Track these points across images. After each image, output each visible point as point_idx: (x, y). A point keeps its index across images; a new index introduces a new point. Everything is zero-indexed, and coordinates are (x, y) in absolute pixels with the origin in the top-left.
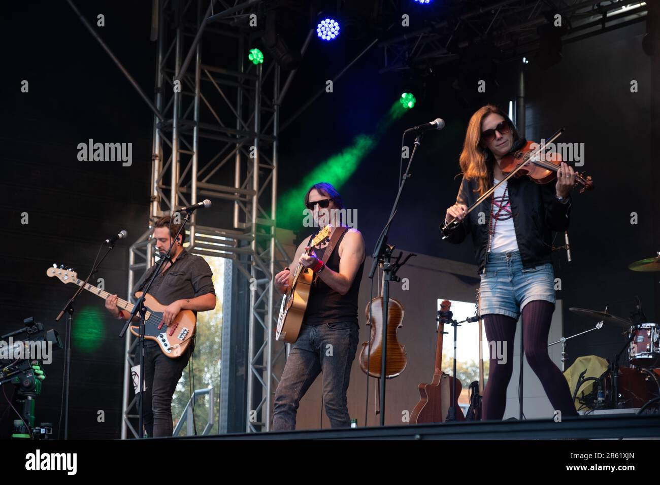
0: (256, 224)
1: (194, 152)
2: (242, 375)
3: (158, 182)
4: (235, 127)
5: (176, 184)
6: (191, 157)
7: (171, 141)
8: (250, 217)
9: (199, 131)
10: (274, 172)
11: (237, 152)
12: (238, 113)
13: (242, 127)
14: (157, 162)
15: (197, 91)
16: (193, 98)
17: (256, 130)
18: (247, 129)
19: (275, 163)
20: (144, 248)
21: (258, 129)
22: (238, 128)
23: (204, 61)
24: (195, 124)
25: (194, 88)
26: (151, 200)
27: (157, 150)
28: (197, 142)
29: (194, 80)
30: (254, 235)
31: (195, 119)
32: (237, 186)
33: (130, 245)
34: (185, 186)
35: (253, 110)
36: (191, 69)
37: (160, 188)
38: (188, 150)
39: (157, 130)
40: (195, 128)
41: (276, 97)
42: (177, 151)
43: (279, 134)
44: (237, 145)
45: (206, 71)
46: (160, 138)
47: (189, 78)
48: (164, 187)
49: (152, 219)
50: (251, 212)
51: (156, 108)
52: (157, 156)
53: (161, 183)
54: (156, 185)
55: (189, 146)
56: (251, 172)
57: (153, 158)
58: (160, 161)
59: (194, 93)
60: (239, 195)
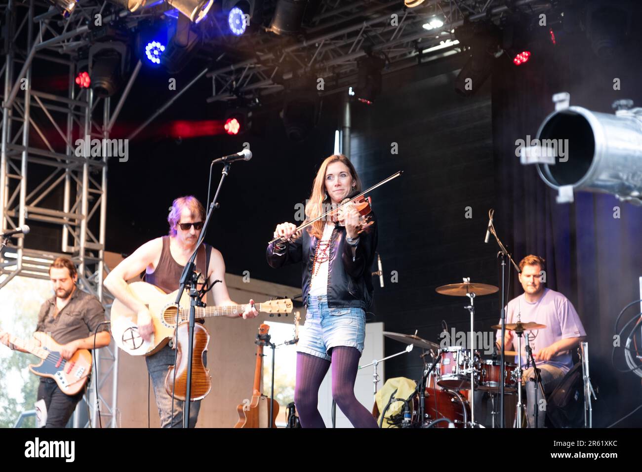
0: (84, 248)
1: (22, 177)
4: (65, 153)
5: (4, 208)
6: (19, 181)
8: (78, 241)
9: (28, 155)
10: (103, 197)
12: (68, 139)
15: (26, 116)
16: (22, 123)
19: (104, 189)
22: (68, 154)
23: (33, 87)
24: (24, 148)
25: (24, 113)
28: (25, 166)
29: (23, 105)
30: (82, 259)
31: (24, 144)
32: (66, 210)
34: (14, 210)
38: (18, 175)
40: (24, 153)
41: (105, 123)
42: (6, 175)
44: (67, 170)
45: (36, 97)
47: (19, 103)
50: (79, 236)
55: (17, 171)
56: (80, 197)
59: (23, 118)
60: (68, 219)
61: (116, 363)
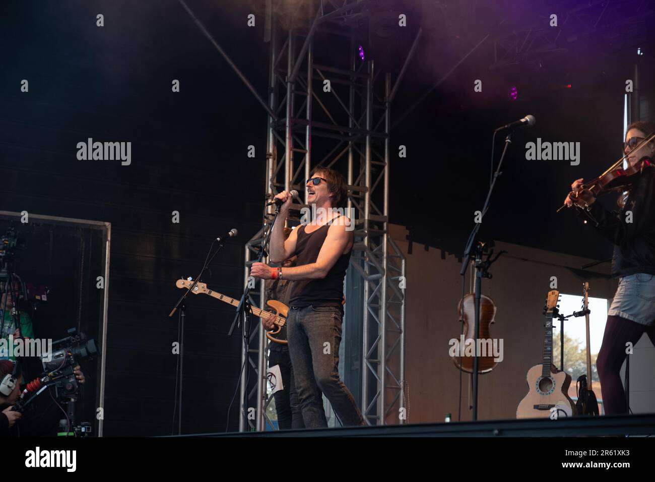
0: (368, 220)
1: (307, 150)
2: (357, 369)
3: (272, 180)
4: (348, 125)
5: (290, 183)
6: (304, 155)
7: (285, 140)
8: (362, 213)
9: (312, 129)
10: (386, 169)
11: (350, 149)
12: (350, 112)
13: (354, 125)
14: (271, 161)
15: (309, 91)
16: (306, 97)
17: (368, 128)
18: (359, 127)
19: (386, 161)
20: (259, 245)
21: (370, 126)
22: (350, 126)
23: (316, 61)
24: (308, 123)
25: (307, 87)
26: (266, 198)
27: (271, 150)
28: (309, 140)
29: (306, 79)
30: (366, 232)
31: (308, 118)
32: (350, 183)
33: (246, 242)
34: (299, 184)
35: (365, 108)
36: (303, 68)
37: (275, 186)
38: (302, 149)
39: (271, 129)
40: (308, 127)
41: (387, 95)
42: (291, 150)
43: (390, 131)
44: (350, 143)
45: (318, 70)
46: (274, 137)
47: (302, 77)
48: (278, 185)
49: (267, 216)
50: (363, 209)
51: (269, 107)
52: (271, 155)
53: (275, 181)
54: (270, 183)
55: (302, 145)
56: (363, 169)
57: (267, 157)
58: (274, 159)
59: (306, 92)
60: (352, 192)
61: (403, 334)
